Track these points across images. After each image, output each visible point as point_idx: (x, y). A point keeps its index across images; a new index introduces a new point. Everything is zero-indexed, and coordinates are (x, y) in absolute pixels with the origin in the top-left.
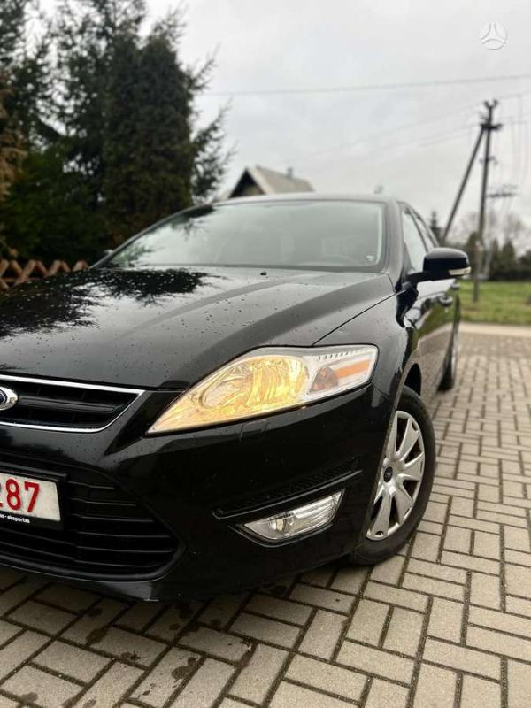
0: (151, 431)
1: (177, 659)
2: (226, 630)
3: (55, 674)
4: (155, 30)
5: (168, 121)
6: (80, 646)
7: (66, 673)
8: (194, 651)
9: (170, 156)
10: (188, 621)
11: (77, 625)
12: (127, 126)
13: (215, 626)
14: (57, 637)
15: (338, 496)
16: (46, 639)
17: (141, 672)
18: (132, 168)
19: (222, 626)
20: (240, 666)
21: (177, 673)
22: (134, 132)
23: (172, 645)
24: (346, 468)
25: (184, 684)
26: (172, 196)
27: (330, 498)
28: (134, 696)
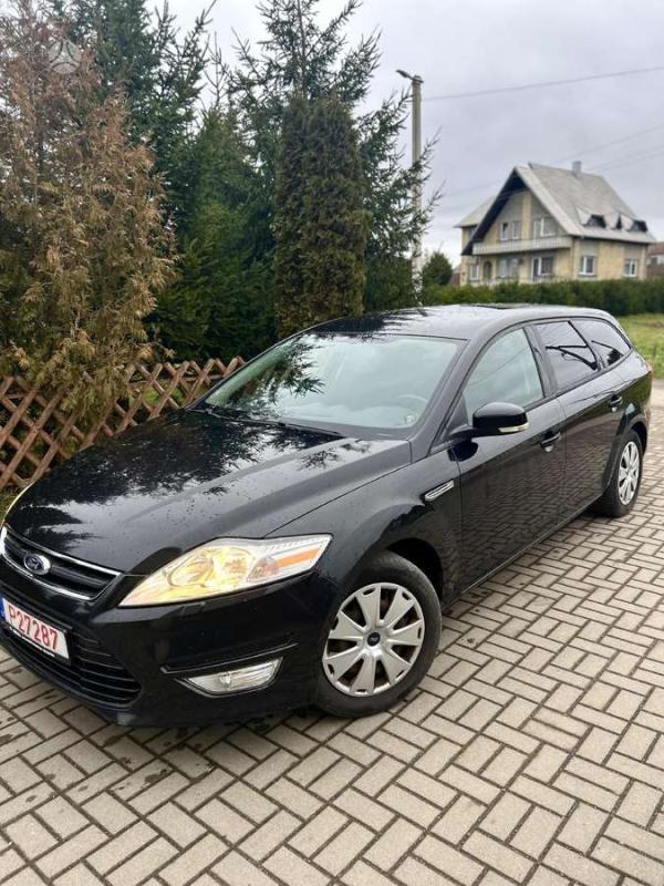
0: (122, 604)
1: (155, 768)
2: (202, 754)
3: (73, 763)
4: (347, 65)
5: (336, 192)
6: (97, 746)
7: (80, 764)
8: (170, 765)
9: (338, 229)
10: (179, 741)
11: (105, 730)
12: (295, 199)
13: (195, 750)
14: (87, 738)
15: (276, 663)
16: (79, 737)
17: (126, 773)
18: (299, 246)
19: (201, 750)
20: (194, 781)
21: (148, 779)
22: (301, 205)
23: (158, 757)
24: (284, 640)
25: (149, 787)
26: (340, 274)
27: (270, 663)
28: (113, 788)
